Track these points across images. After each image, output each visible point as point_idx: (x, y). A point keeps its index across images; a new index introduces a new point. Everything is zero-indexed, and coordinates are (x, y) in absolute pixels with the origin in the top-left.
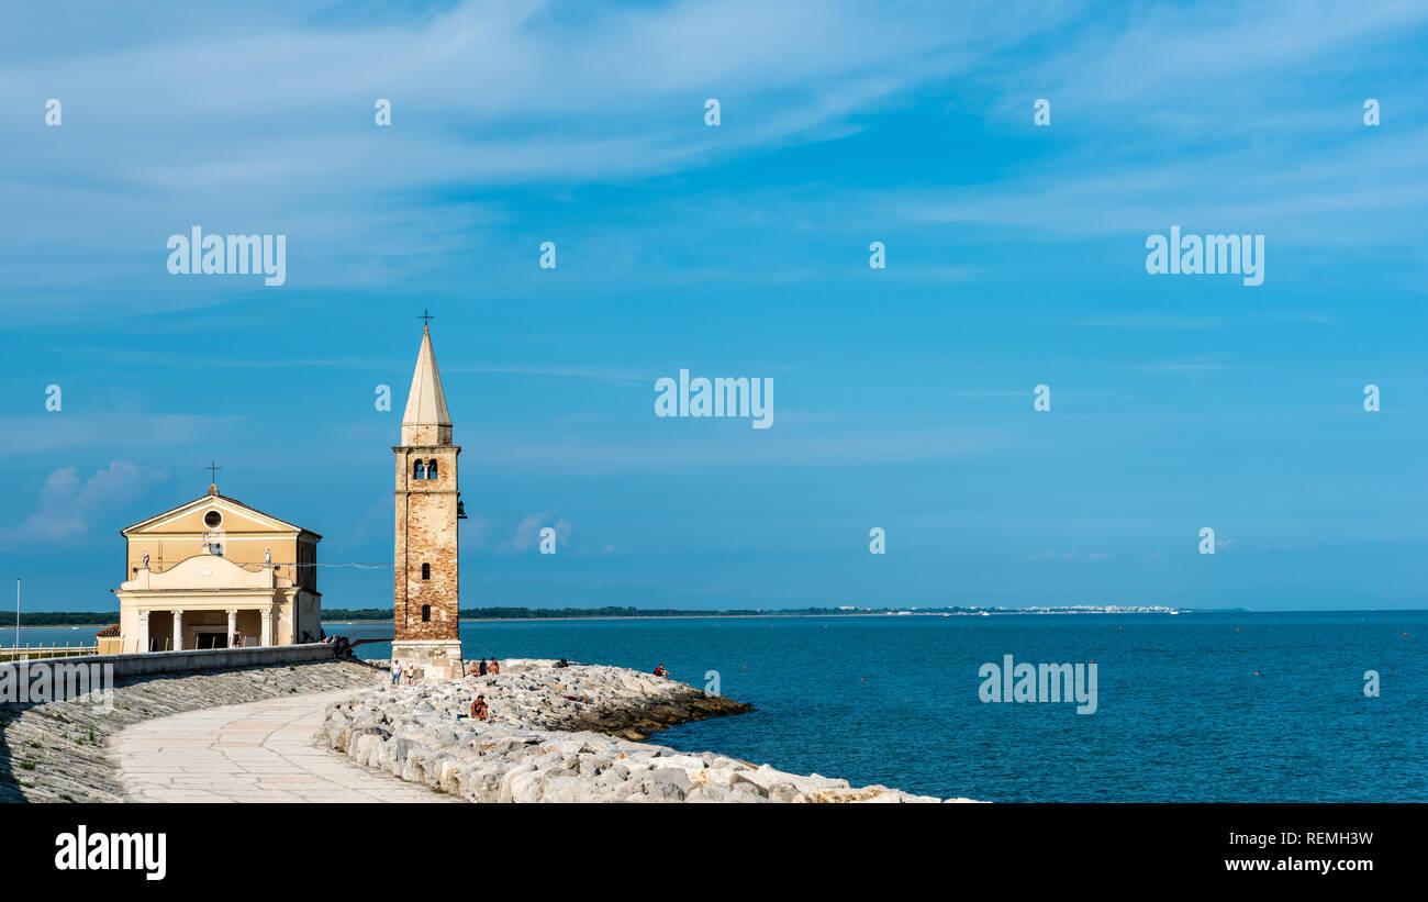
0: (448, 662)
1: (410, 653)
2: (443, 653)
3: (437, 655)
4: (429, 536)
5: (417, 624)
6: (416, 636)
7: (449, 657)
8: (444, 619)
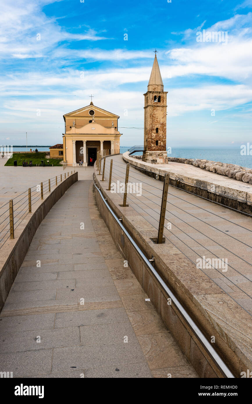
0: (164, 158)
1: (153, 155)
2: (162, 155)
3: (161, 155)
4: (158, 120)
5: (154, 146)
6: (154, 150)
7: (164, 156)
8: (162, 145)
